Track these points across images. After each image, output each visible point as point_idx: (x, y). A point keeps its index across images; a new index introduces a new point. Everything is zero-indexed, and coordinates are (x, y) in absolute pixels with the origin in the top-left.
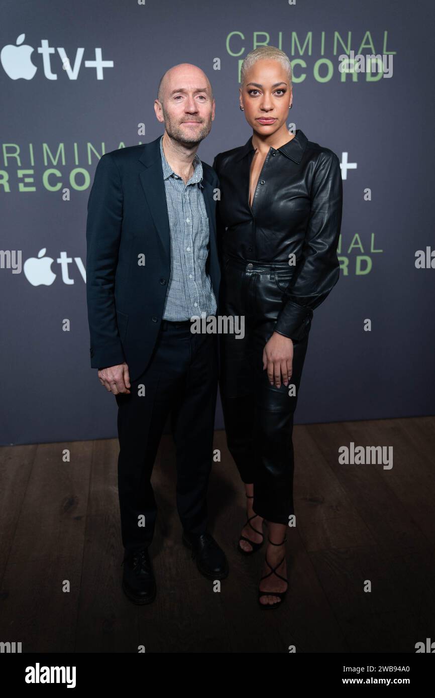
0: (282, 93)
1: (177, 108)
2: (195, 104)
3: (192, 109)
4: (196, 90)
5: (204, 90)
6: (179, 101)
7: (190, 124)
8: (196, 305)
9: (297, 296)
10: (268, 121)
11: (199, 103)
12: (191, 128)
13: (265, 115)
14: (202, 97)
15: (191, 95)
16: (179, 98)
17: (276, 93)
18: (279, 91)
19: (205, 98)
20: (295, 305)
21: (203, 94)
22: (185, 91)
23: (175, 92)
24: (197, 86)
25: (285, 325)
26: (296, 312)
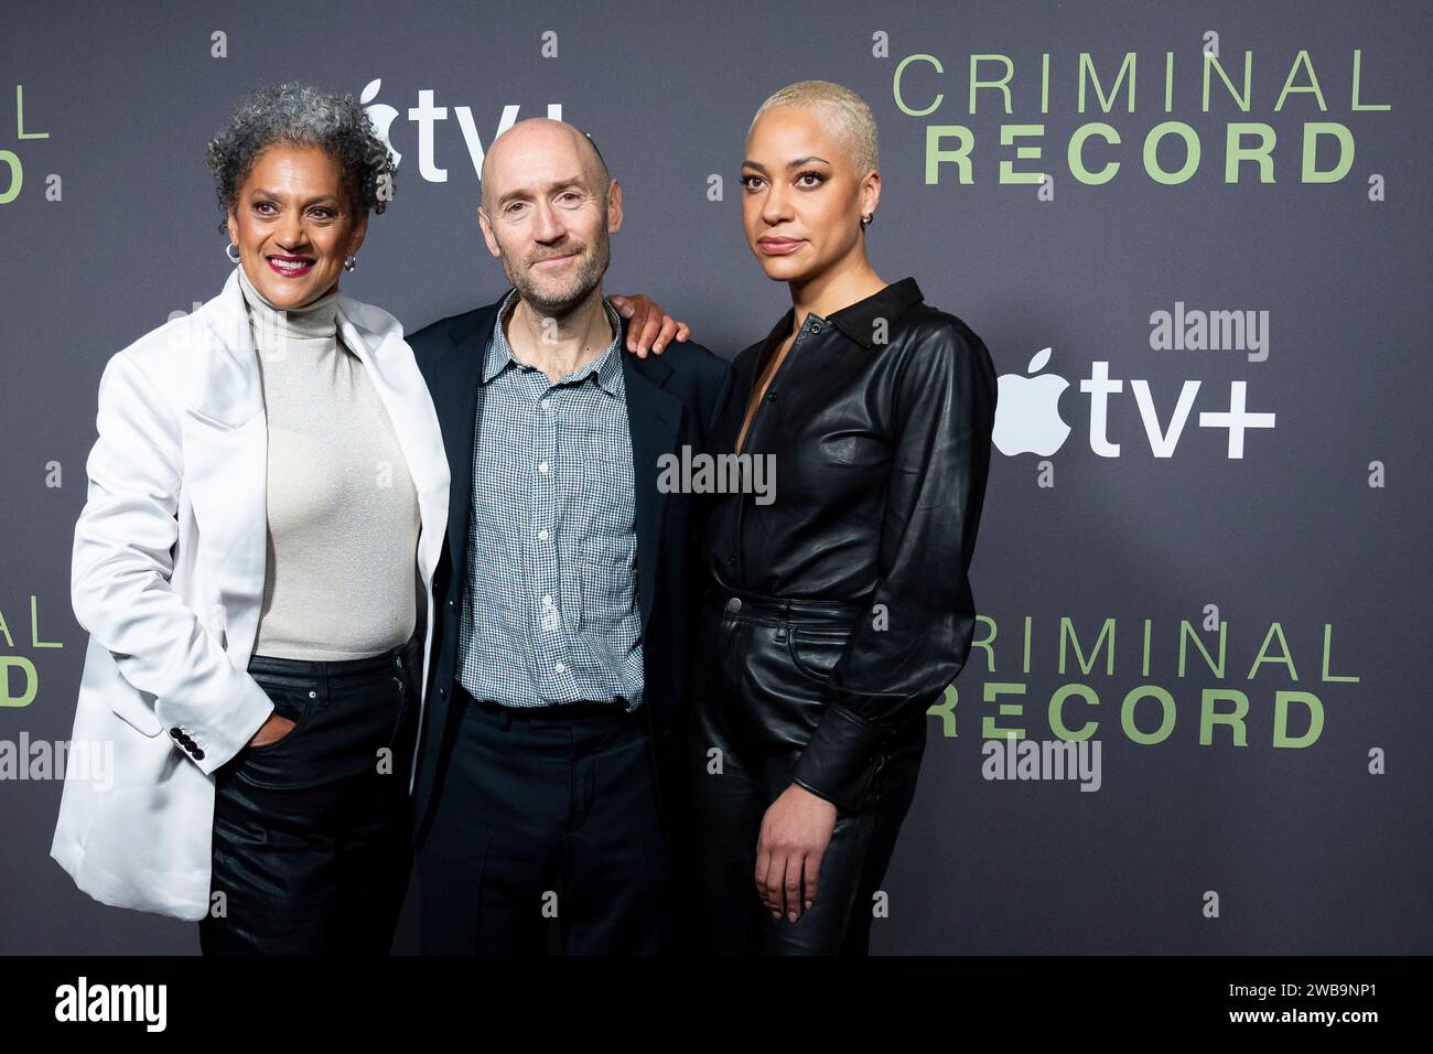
0: (816, 182)
1: (516, 232)
2: (555, 220)
3: (548, 233)
4: (551, 187)
5: (574, 182)
6: (519, 214)
7: (550, 263)
8: (560, 667)
9: (854, 692)
10: (781, 246)
11: (564, 211)
12: (552, 272)
13: (772, 232)
14: (570, 197)
15: (542, 199)
16: (517, 207)
17: (802, 182)
18: (810, 176)
19: (578, 197)
20: (849, 717)
21: (574, 190)
22: (529, 193)
23: (504, 200)
24: (554, 177)
25: (818, 765)
26: (851, 735)
